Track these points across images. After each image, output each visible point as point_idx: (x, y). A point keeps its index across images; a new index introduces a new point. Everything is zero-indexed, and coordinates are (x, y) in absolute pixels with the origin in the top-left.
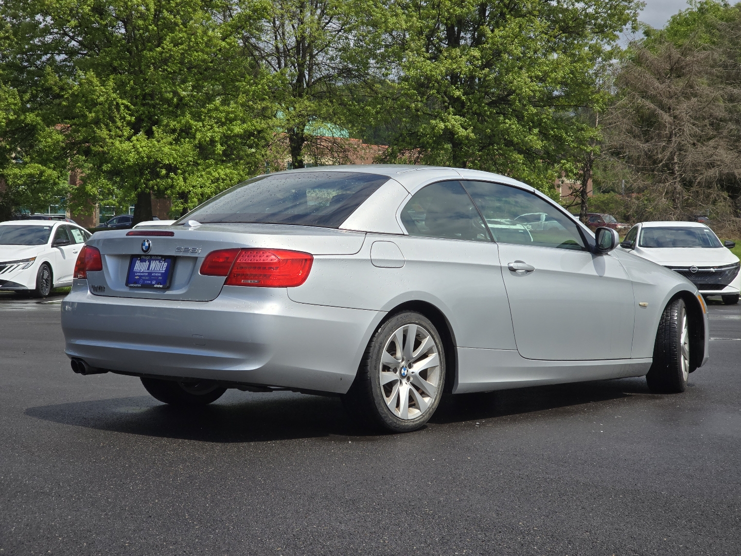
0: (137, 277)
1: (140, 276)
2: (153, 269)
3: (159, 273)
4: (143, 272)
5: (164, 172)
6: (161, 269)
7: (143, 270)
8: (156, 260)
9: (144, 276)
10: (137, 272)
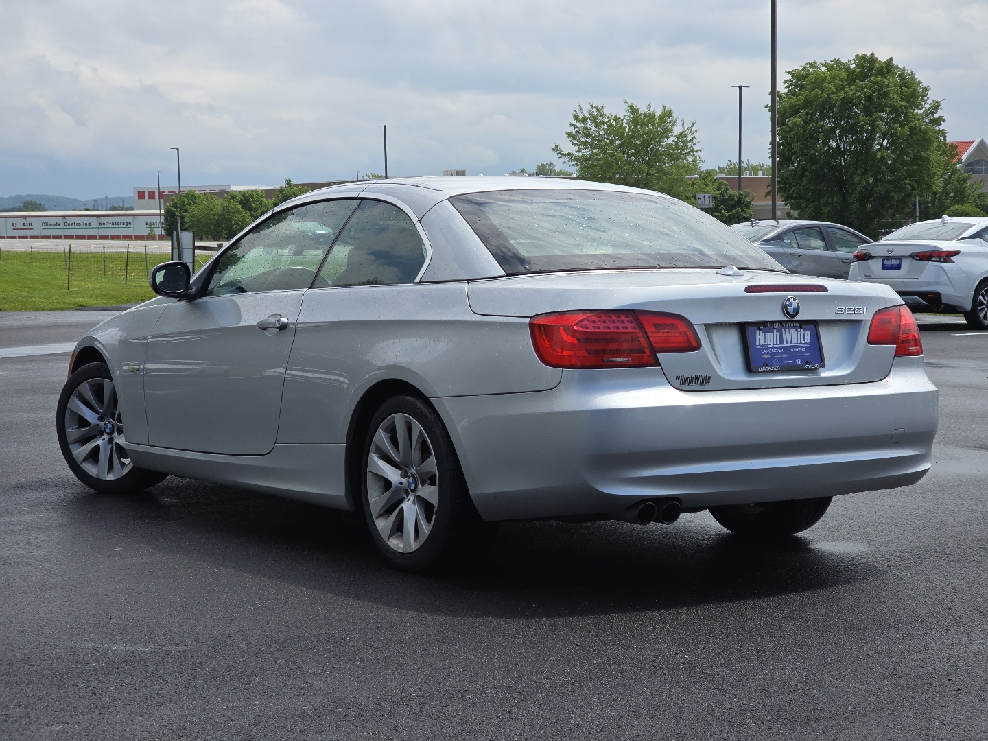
0: (766, 357)
1: (772, 354)
2: (789, 342)
3: (802, 347)
4: (773, 348)
6: (803, 342)
7: (772, 344)
8: (790, 327)
9: (777, 353)
10: (763, 349)
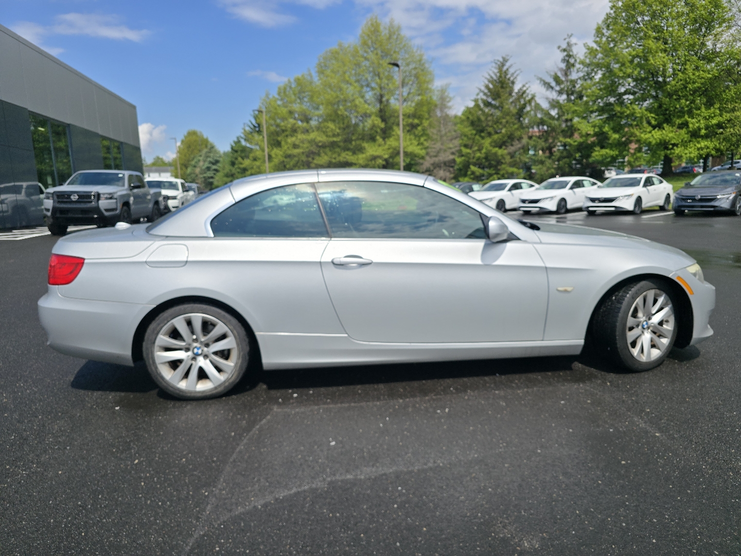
5: (671, 146)
